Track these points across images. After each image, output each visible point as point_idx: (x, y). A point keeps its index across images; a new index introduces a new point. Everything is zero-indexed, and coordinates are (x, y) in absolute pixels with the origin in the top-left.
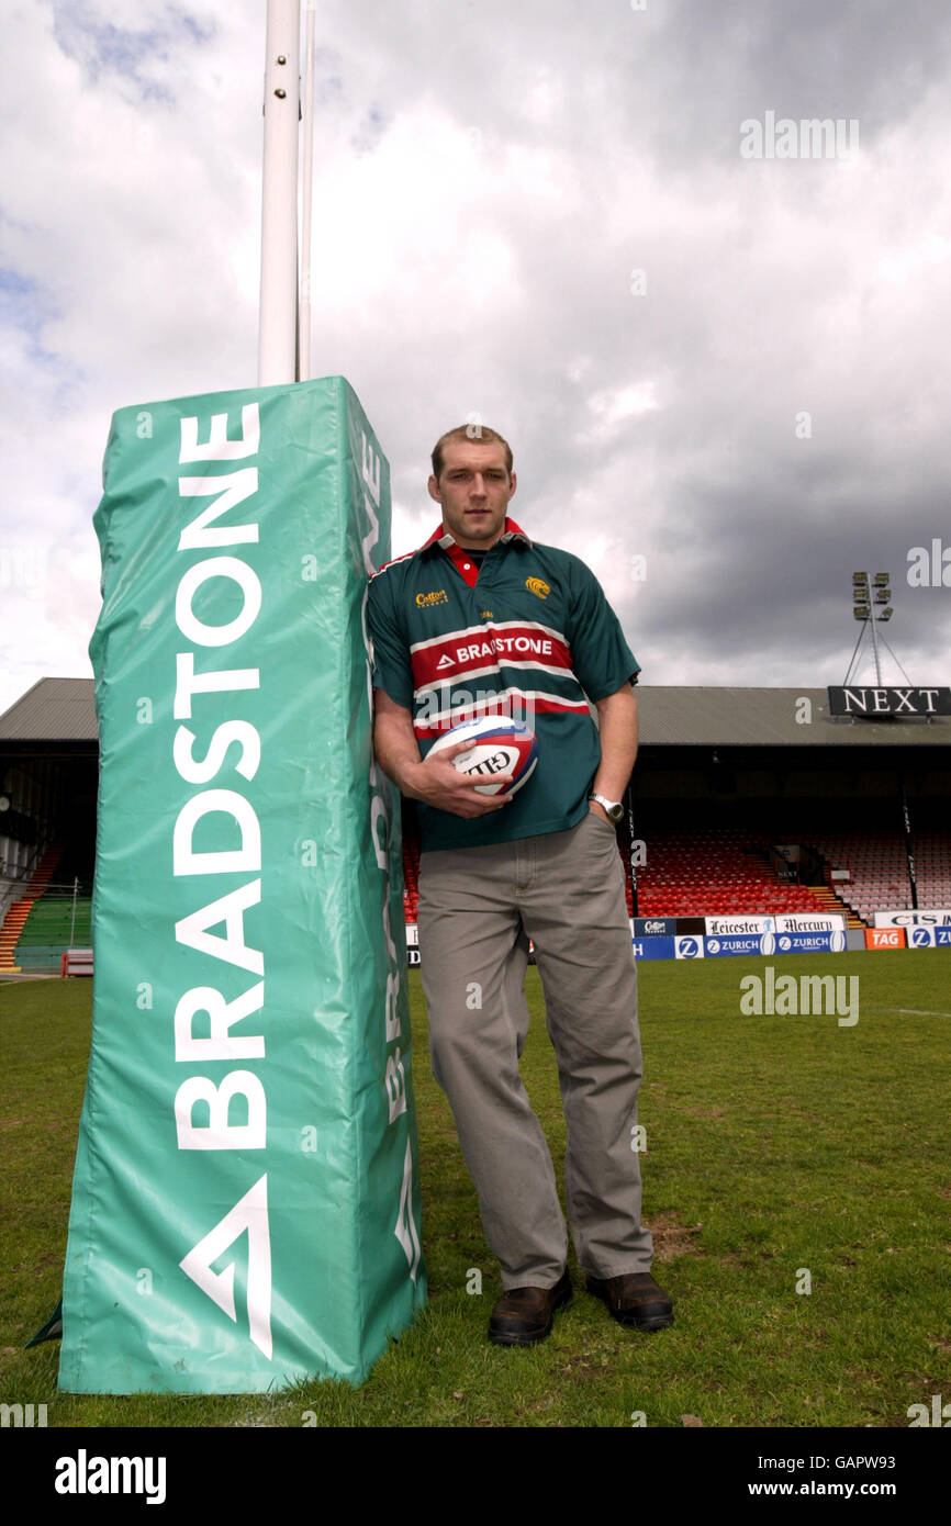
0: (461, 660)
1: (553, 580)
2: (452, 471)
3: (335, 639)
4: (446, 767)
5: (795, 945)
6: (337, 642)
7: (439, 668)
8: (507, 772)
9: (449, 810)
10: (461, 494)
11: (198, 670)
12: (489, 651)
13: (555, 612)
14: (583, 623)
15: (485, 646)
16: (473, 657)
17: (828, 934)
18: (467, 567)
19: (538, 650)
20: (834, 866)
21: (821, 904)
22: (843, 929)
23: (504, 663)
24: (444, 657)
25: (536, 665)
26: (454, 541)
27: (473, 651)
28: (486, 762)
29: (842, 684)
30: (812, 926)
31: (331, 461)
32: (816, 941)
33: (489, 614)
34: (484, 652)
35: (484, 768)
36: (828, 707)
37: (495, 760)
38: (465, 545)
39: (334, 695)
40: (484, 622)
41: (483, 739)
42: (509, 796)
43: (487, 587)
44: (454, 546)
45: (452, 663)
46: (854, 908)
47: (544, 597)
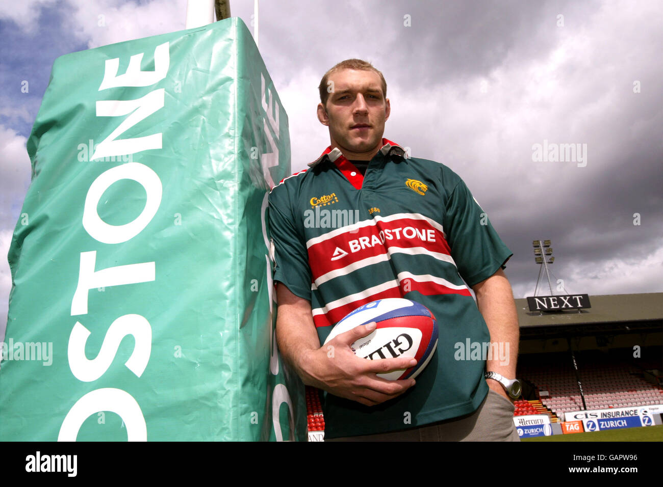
0: (353, 251)
1: (429, 181)
2: (337, 94)
3: (229, 229)
4: (346, 352)
5: (526, 433)
6: (232, 232)
7: (333, 259)
8: (409, 356)
9: (350, 398)
10: (346, 113)
11: (99, 266)
12: (378, 241)
13: (434, 206)
14: (457, 217)
15: (374, 237)
16: (364, 247)
17: (542, 426)
18: (353, 174)
19: (423, 238)
20: (540, 389)
21: (536, 410)
22: (549, 423)
23: (393, 250)
24: (338, 249)
25: (422, 251)
26: (341, 153)
27: (364, 242)
28: (388, 346)
29: (533, 296)
30: (533, 422)
31: (229, 79)
32: (536, 430)
33: (376, 210)
34: (373, 243)
35: (385, 351)
36: (528, 308)
37: (397, 343)
38: (350, 157)
39: (226, 284)
40: (372, 217)
41: (383, 322)
42: (412, 381)
43: (371, 188)
44: (341, 159)
45: (345, 253)
46: (554, 411)
47: (424, 194)
